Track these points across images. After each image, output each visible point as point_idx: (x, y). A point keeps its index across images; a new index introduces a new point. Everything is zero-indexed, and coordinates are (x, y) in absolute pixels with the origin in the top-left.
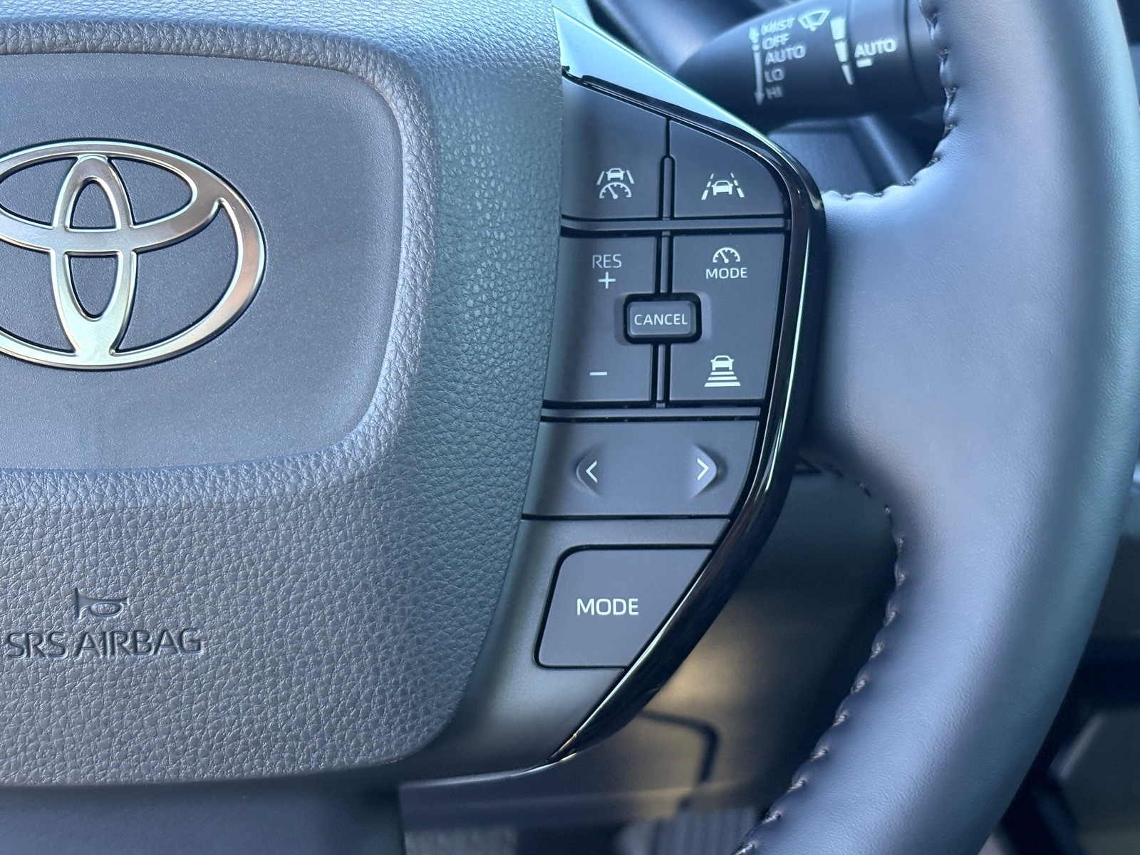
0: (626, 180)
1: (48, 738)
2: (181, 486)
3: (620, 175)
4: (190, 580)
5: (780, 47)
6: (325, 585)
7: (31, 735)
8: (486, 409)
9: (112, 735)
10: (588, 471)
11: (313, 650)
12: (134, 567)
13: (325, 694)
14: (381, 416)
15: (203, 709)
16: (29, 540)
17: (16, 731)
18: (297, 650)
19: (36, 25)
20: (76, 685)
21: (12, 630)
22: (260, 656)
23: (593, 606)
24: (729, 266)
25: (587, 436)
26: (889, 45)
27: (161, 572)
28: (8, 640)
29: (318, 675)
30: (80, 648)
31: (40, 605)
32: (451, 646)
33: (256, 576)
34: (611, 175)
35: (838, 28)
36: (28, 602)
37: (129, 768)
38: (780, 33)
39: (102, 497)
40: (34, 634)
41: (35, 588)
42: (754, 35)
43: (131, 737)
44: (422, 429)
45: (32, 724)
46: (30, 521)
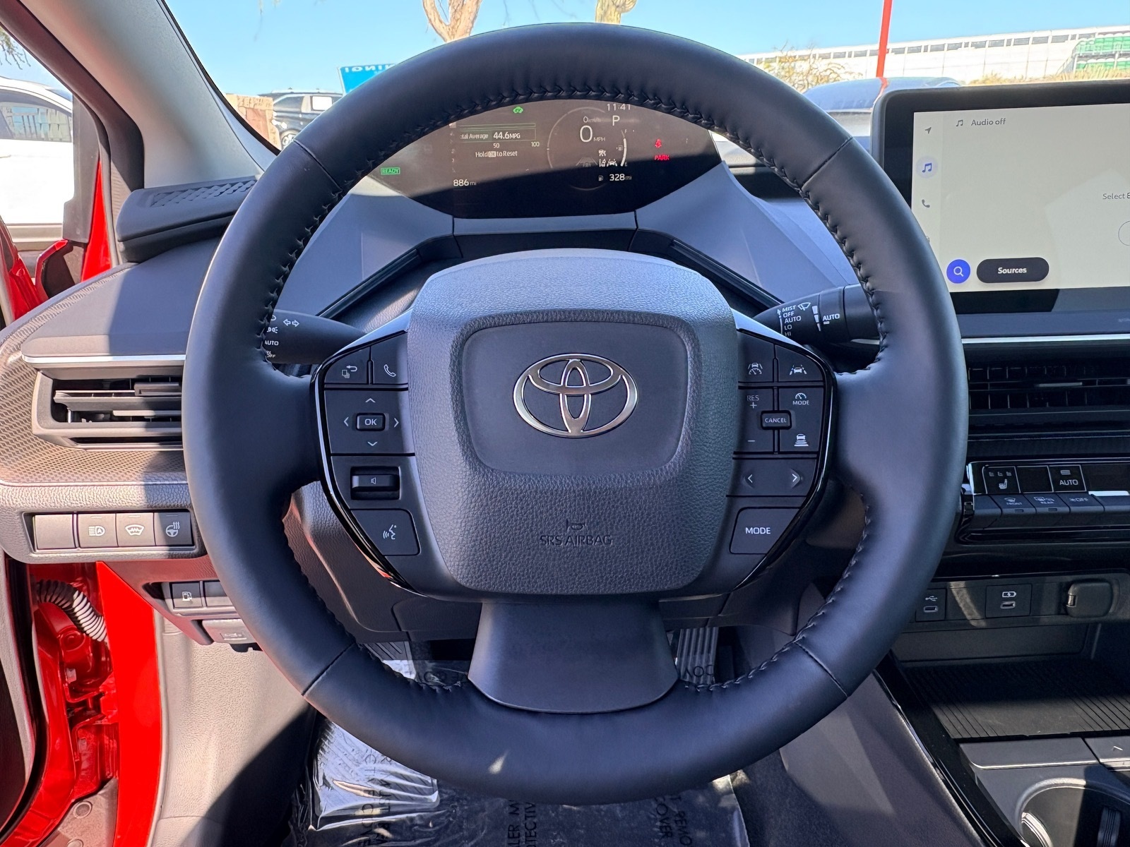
0: (759, 367)
1: (552, 576)
2: (606, 482)
3: (757, 365)
4: (609, 517)
5: (790, 317)
6: (658, 519)
7: (546, 574)
8: (716, 454)
9: (576, 575)
10: (749, 478)
11: (652, 544)
12: (589, 512)
13: (656, 561)
14: (681, 456)
15: (610, 566)
16: (551, 501)
17: (541, 573)
18: (646, 544)
19: (554, 312)
20: (565, 556)
21: (543, 535)
22: (633, 546)
23: (752, 531)
24: (802, 400)
25: (748, 465)
26: (837, 316)
27: (598, 513)
28: (541, 538)
29: (654, 554)
30: (567, 541)
31: (553, 525)
32: (702, 544)
33: (633, 515)
34: (753, 366)
35: (815, 309)
36: (549, 524)
37: (581, 588)
38: (791, 311)
39: (578, 485)
40: (551, 536)
41: (552, 519)
42: (779, 312)
43: (583, 576)
44: (695, 461)
45: (547, 570)
46: (552, 494)
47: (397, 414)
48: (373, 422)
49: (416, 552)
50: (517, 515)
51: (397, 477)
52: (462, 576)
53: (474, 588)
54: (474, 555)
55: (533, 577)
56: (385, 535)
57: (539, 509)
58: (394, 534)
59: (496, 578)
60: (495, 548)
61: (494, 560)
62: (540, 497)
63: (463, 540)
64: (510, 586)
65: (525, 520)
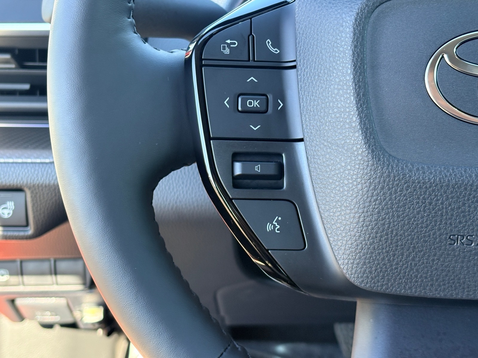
1: (459, 279)
7: (452, 278)
16: (464, 196)
17: (446, 275)
20: (475, 257)
21: (452, 234)
28: (450, 238)
31: (465, 224)
36: (460, 222)
40: (461, 236)
41: (464, 216)
45: (453, 273)
46: (466, 189)
47: (281, 95)
48: (256, 104)
49: (302, 247)
50: (424, 211)
51: (281, 166)
52: (356, 275)
53: (370, 289)
54: (372, 253)
55: (437, 280)
56: (269, 227)
57: (450, 205)
58: (279, 227)
59: (395, 280)
60: (397, 246)
61: (394, 260)
62: (452, 192)
63: (360, 236)
64: (410, 288)
65: (433, 217)
